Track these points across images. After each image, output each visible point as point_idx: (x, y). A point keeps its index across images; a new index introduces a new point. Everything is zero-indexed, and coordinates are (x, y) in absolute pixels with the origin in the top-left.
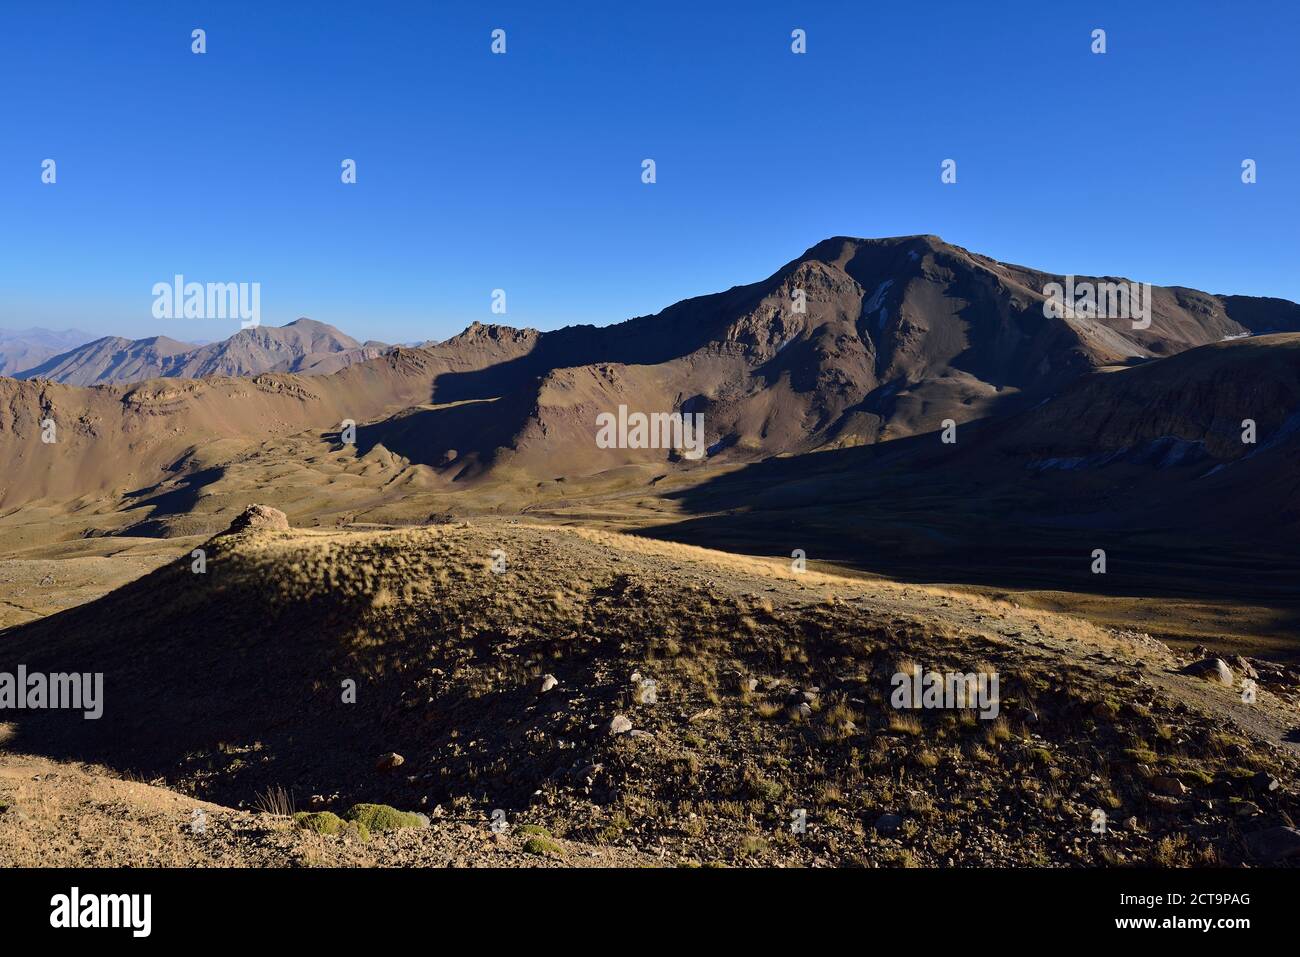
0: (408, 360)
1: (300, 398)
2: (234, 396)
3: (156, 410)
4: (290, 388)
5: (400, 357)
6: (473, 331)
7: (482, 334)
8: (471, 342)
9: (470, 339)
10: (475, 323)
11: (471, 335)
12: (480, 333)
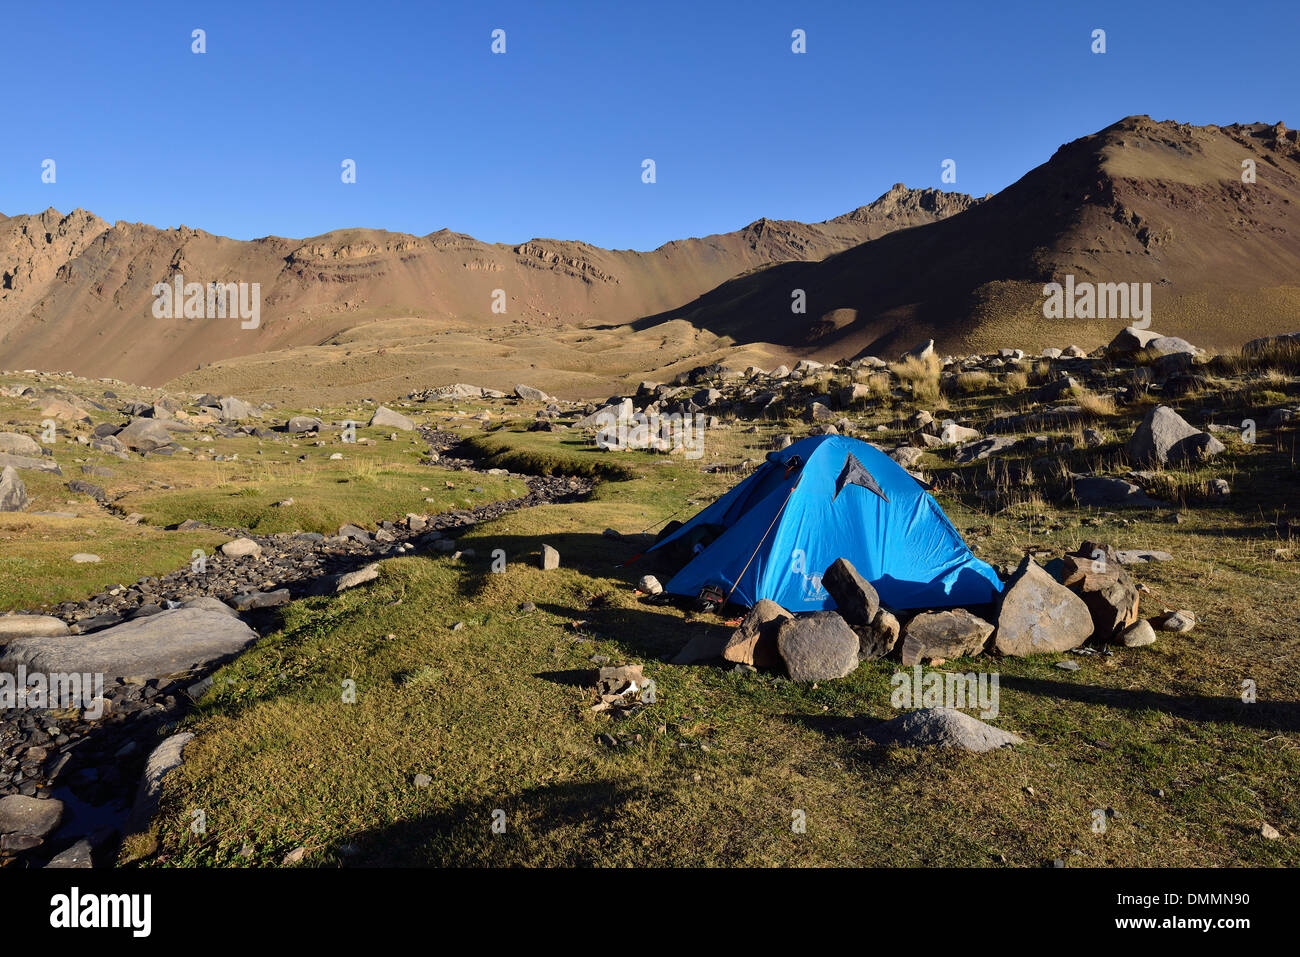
0: (778, 237)
1: (584, 279)
2: (473, 266)
3: (330, 273)
4: (571, 262)
5: (764, 231)
6: (894, 197)
7: (909, 204)
8: (889, 216)
9: (887, 211)
10: (897, 187)
11: (890, 205)
12: (904, 202)
